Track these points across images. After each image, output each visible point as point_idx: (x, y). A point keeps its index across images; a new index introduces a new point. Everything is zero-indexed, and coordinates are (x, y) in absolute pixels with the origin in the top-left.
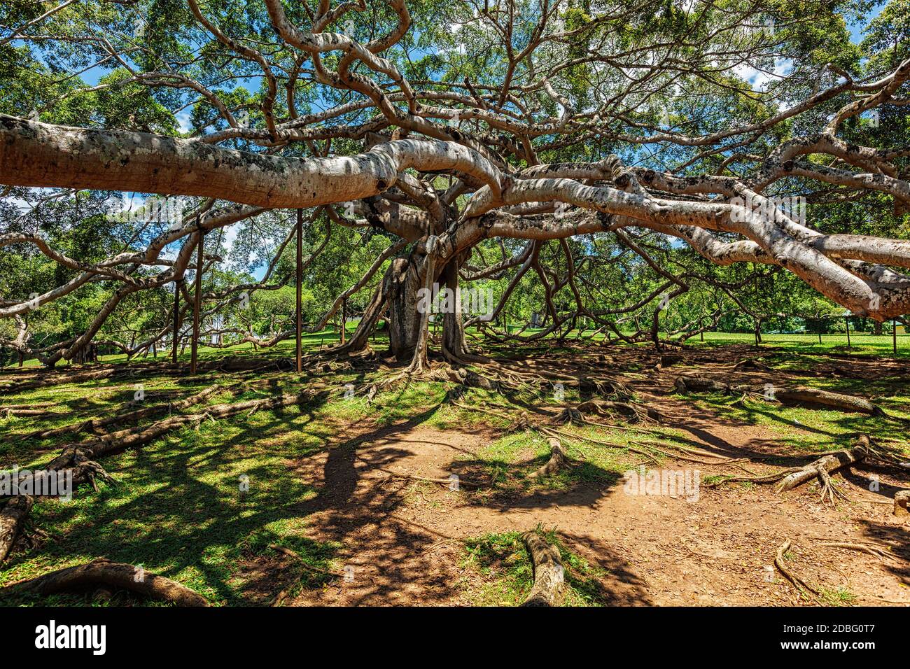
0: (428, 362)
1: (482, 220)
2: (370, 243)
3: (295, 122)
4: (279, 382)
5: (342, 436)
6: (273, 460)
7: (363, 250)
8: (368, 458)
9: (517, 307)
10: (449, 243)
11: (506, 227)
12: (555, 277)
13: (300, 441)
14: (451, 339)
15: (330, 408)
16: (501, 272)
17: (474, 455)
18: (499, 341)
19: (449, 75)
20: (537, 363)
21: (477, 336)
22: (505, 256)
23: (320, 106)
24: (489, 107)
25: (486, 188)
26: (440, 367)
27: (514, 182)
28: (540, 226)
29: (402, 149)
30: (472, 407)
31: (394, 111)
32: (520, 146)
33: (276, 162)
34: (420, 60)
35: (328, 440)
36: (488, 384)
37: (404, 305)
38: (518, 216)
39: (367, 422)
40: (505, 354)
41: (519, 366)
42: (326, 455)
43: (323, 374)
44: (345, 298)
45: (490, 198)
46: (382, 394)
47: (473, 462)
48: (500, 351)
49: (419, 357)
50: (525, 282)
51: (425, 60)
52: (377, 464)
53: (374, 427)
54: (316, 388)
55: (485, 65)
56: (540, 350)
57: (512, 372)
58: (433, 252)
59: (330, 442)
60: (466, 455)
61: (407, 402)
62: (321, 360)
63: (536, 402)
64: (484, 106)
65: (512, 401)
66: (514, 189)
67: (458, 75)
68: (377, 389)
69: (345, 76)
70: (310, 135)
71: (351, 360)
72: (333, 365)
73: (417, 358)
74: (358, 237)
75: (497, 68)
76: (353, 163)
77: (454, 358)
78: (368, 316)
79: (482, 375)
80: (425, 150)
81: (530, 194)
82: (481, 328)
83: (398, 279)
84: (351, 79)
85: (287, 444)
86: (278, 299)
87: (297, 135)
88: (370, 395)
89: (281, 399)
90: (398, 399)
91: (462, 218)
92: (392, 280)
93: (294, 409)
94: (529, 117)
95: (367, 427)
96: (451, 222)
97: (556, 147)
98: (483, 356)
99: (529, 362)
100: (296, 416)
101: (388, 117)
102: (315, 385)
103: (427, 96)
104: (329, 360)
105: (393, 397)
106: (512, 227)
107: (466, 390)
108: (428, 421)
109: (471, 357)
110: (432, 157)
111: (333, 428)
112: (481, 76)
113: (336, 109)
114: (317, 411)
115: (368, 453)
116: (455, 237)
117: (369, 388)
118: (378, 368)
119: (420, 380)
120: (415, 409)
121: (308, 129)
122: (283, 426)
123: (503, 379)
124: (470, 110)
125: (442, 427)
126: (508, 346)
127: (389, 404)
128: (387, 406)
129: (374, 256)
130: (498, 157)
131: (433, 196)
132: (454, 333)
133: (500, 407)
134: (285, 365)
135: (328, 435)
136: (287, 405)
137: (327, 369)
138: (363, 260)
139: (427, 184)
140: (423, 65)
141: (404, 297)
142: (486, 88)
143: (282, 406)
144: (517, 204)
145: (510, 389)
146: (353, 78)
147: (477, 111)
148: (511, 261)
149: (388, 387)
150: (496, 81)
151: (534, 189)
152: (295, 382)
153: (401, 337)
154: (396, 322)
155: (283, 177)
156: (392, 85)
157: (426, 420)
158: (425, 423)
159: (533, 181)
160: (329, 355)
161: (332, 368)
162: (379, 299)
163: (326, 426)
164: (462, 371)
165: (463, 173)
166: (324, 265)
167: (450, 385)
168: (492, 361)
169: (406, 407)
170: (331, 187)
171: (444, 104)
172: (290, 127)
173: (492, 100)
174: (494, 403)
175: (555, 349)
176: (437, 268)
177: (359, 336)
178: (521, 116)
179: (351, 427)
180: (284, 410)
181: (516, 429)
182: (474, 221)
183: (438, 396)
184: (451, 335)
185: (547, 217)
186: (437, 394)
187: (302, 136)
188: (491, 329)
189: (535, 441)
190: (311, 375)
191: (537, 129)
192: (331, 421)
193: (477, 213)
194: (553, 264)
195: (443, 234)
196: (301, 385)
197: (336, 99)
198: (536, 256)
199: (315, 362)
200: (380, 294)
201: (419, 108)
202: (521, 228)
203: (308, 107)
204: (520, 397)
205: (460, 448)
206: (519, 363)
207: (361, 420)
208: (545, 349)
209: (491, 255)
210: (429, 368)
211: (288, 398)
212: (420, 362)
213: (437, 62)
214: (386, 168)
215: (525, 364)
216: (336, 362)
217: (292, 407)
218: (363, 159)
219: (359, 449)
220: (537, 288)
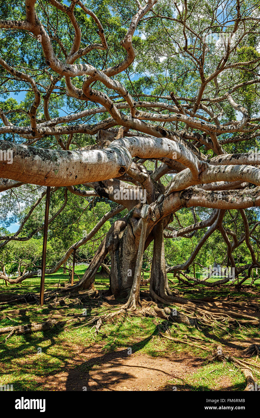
0: (140, 301)
1: (182, 194)
2: (95, 208)
3: (50, 122)
4: (27, 312)
5: (77, 359)
6: (26, 376)
7: (89, 213)
8: (99, 379)
9: (204, 259)
10: (157, 210)
11: (201, 199)
12: (234, 237)
13: (46, 361)
14: (157, 283)
15: (66, 335)
16: (192, 232)
17: (182, 380)
18: (190, 286)
19: (157, 91)
20: (224, 305)
21: (172, 280)
22: (196, 220)
23: (64, 112)
24: (187, 113)
25: (187, 170)
26: (149, 305)
27: (208, 167)
28: (227, 200)
29: (132, 143)
30: (177, 339)
31: (120, 115)
32: (210, 140)
33: (52, 154)
34: (137, 80)
35: (67, 362)
36: (187, 320)
37: (122, 256)
38: (210, 192)
39: (95, 348)
40: (197, 296)
41: (209, 306)
42: (65, 374)
43: (59, 307)
44: (75, 249)
45: (190, 178)
46: (106, 326)
47: (183, 386)
48: (192, 293)
49: (133, 297)
50: (211, 240)
51: (141, 80)
52: (107, 384)
53: (102, 353)
54: (55, 319)
55: (183, 84)
56: (223, 294)
57: (206, 312)
58: (146, 217)
59: (69, 364)
60: (176, 380)
61: (125, 333)
62: (58, 296)
63: (226, 337)
64: (184, 112)
65: (207, 335)
66: (208, 172)
67: (164, 90)
68: (103, 322)
69: (87, 92)
70: (60, 131)
71: (80, 296)
72: (67, 301)
73: (132, 298)
74: (86, 203)
75: (191, 86)
76: (103, 155)
77: (159, 299)
78: (94, 263)
79: (183, 313)
80: (148, 144)
81: (220, 176)
82: (177, 274)
83: (118, 236)
84: (91, 93)
85: (35, 364)
86: (25, 247)
87: (50, 131)
88: (97, 326)
89: (30, 326)
90: (118, 330)
91: (168, 192)
92: (113, 236)
93: (40, 335)
94: (216, 120)
95: (95, 352)
96: (159, 195)
97: (235, 141)
98: (179, 297)
99: (217, 304)
100: (41, 340)
101: (115, 119)
102: (54, 316)
103: (143, 105)
104: (63, 296)
105: (114, 328)
106: (206, 199)
107: (171, 325)
108: (143, 350)
109: (172, 298)
110: (152, 149)
111: (70, 351)
112: (180, 91)
113: (79, 114)
114: (57, 337)
115: (98, 374)
116: (162, 206)
117: (96, 321)
118: (102, 304)
119: (134, 315)
120: (132, 339)
121: (57, 128)
122: (32, 348)
123: (199, 317)
124: (174, 115)
125: (153, 355)
126: (197, 290)
127: (112, 334)
128: (110, 335)
129: (97, 218)
130: (193, 148)
131: (146, 175)
132: (160, 278)
133: (198, 340)
134: (31, 299)
135: (67, 358)
136: (35, 332)
137: (62, 303)
138: (89, 221)
139: (142, 166)
140: (139, 83)
141: (122, 250)
142: (184, 99)
143: (31, 332)
144: (208, 182)
145: (205, 326)
146: (92, 93)
147: (180, 116)
148: (200, 224)
149: (110, 320)
150: (191, 95)
151: (224, 172)
152: (39, 313)
153: (119, 281)
154: (115, 269)
155: (57, 164)
156: (116, 97)
157: (141, 348)
158: (141, 351)
159: (223, 167)
160: (64, 293)
161: (66, 303)
162: (103, 251)
163: (64, 350)
164: (167, 309)
165: (168, 160)
166: (61, 223)
167: (158, 321)
168: (189, 302)
169: (124, 336)
170: (88, 172)
171: (153, 110)
172: (46, 126)
173: (188, 108)
174: (194, 337)
175: (235, 293)
176: (148, 229)
177: (87, 279)
178: (210, 119)
179: (83, 352)
180: (32, 335)
181: (215, 360)
182: (176, 195)
183: (149, 329)
184: (157, 280)
185: (232, 192)
186: (148, 327)
187: (54, 132)
188: (184, 275)
189: (231, 370)
190: (51, 308)
191: (223, 128)
192: (67, 346)
193: (179, 188)
194: (232, 227)
195: (153, 203)
196: (44, 315)
197: (76, 106)
198: (220, 221)
199: (53, 297)
200: (104, 247)
201: (137, 113)
202: (212, 201)
203: (57, 112)
204: (214, 332)
205: (170, 373)
206: (209, 304)
207: (91, 346)
208: (227, 293)
209: (185, 219)
210: (141, 306)
211: (36, 326)
212: (134, 301)
213: (149, 81)
214: (126, 158)
215: (214, 305)
216: (70, 298)
217: (38, 333)
218: (111, 152)
219: (92, 370)
220: (219, 245)
